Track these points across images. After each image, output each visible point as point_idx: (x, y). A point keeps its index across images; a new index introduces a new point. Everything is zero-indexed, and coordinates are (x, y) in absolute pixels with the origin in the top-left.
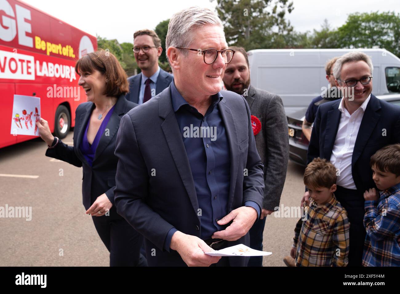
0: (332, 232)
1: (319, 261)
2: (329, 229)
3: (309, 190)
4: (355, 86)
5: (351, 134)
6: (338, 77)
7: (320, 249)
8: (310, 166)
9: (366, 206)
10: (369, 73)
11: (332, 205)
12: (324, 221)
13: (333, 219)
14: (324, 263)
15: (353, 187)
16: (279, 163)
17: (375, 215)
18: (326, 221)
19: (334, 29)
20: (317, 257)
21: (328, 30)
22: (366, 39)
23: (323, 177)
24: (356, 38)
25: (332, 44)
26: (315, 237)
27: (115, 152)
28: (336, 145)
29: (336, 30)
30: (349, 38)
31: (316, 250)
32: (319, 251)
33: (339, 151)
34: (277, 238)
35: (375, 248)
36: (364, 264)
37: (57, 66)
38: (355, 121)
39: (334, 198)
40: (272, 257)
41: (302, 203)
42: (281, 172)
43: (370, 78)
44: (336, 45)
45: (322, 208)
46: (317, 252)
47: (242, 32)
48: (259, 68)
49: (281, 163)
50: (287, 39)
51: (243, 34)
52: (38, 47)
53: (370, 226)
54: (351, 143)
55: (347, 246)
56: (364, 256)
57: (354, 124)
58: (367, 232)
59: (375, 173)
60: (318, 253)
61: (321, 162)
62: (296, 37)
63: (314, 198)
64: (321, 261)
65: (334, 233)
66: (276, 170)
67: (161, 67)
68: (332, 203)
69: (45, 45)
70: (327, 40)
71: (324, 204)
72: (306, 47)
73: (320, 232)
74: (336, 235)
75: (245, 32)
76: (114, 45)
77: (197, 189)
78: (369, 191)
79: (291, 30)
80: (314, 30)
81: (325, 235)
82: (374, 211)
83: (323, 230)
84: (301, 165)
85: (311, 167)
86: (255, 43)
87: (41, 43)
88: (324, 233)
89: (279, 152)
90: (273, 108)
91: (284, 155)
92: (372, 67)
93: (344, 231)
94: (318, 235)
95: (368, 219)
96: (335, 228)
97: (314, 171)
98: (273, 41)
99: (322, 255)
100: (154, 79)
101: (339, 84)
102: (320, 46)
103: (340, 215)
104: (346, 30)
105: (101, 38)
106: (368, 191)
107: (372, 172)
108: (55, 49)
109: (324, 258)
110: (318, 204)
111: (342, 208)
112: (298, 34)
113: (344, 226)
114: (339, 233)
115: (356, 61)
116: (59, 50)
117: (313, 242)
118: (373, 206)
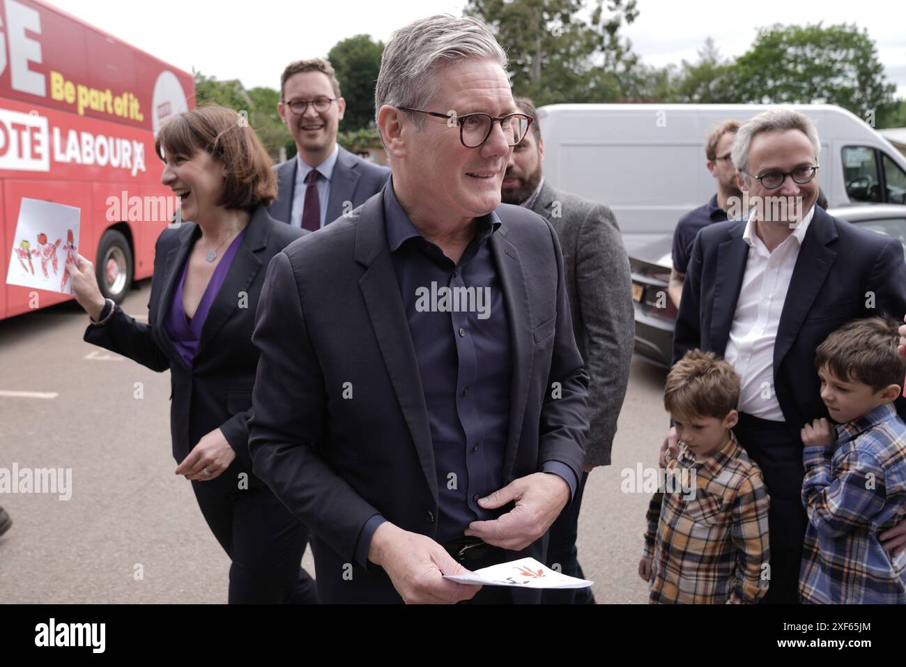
0: (730, 518)
1: (701, 584)
2: (723, 512)
3: (676, 422)
4: (780, 187)
5: (770, 296)
6: (743, 165)
7: (703, 556)
8: (679, 368)
9: (807, 459)
10: (812, 158)
11: (729, 456)
12: (711, 494)
13: (732, 488)
14: (713, 590)
15: (778, 416)
16: (609, 359)
17: (827, 479)
18: (715, 494)
19: (727, 61)
20: (697, 576)
21: (714, 62)
22: (798, 84)
23: (708, 395)
24: (775, 80)
25: (722, 95)
26: (691, 530)
27: (252, 338)
28: (738, 321)
29: (733, 62)
30: (760, 81)
31: (695, 559)
32: (701, 562)
33: (744, 334)
34: (606, 533)
35: (828, 555)
36: (803, 591)
37: (101, 139)
38: (780, 265)
39: (733, 441)
40: (595, 576)
41: (663, 453)
42: (614, 378)
43: (814, 169)
44: (732, 96)
45: (707, 463)
46: (696, 565)
47: (523, 66)
48: (564, 145)
49: (613, 358)
50: (624, 81)
51: (526, 69)
52: (57, 96)
53: (817, 503)
54: (771, 316)
55: (765, 550)
56: (803, 573)
57: (778, 273)
58: (810, 517)
59: (825, 385)
60: (699, 566)
61: (703, 361)
62: (643, 77)
63: (687, 442)
64: (706, 585)
65: (734, 520)
66: (602, 375)
67: (341, 143)
68: (728, 451)
69: (73, 91)
70: (712, 85)
71: (710, 454)
72: (667, 100)
73: (702, 518)
74: (738, 525)
75: (530, 66)
76: (233, 93)
77: (433, 428)
78: (814, 425)
79: (633, 62)
80: (684, 62)
81: (713, 525)
82: (825, 471)
83: (708, 515)
84: (658, 365)
85: (680, 370)
86: (553, 89)
87: (63, 87)
88: (712, 520)
89: (608, 333)
90: (592, 233)
91: (620, 340)
92: (819, 144)
93: (757, 516)
94: (697, 525)
95: (812, 489)
96: (736, 510)
97: (687, 380)
98: (592, 85)
99: (707, 570)
100: (326, 170)
101: (743, 181)
102: (696, 97)
103: (745, 479)
104: (754, 62)
105: (203, 78)
106: (812, 426)
107: (818, 382)
108: (97, 100)
109: (712, 579)
110: (697, 456)
111: (751, 462)
112: (649, 70)
113: (755, 505)
114: (744, 521)
115: (782, 130)
116: (105, 104)
117: (688, 543)
118: (823, 459)
